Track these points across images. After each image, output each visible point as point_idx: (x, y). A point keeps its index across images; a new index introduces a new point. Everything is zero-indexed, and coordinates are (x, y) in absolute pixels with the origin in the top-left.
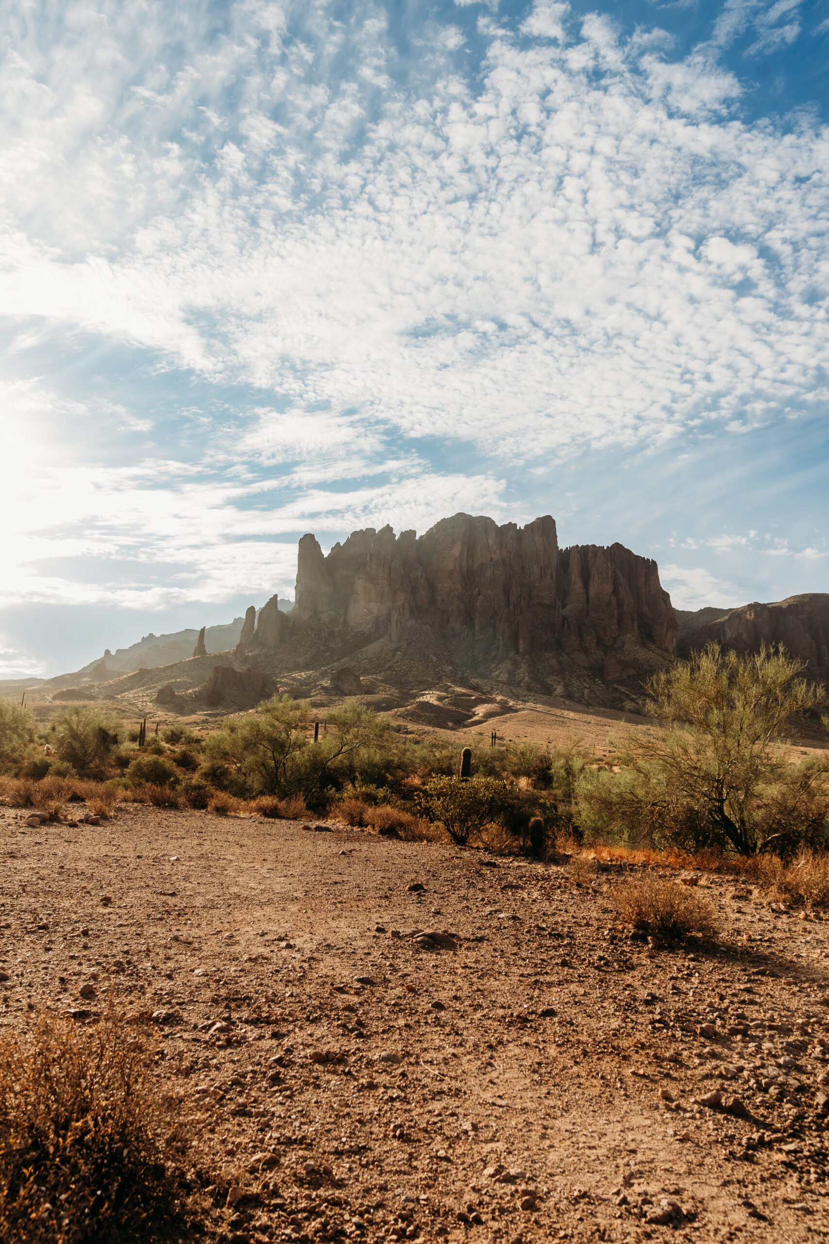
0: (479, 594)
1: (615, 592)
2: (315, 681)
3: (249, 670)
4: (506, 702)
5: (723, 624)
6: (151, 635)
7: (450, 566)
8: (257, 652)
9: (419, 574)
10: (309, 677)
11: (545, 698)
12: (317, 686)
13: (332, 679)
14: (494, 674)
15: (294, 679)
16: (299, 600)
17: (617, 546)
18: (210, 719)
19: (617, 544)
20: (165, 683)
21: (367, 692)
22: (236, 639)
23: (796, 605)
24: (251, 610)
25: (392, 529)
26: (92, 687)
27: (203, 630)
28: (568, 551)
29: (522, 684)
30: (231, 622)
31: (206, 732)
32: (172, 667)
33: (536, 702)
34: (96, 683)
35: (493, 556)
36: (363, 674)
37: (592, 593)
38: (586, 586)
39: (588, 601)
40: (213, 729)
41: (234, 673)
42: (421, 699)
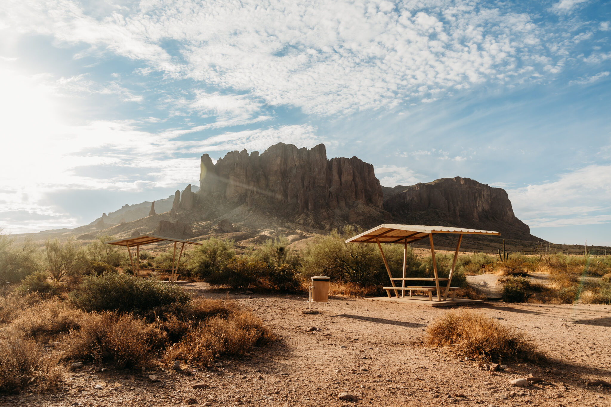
0: (290, 182)
1: (354, 180)
2: (210, 226)
3: (177, 222)
4: (302, 234)
5: (406, 193)
6: (127, 205)
7: (276, 168)
8: (181, 212)
9: (261, 173)
10: (208, 224)
11: (321, 231)
12: (211, 229)
13: (219, 225)
14: (297, 220)
15: (200, 225)
16: (202, 187)
17: (355, 158)
18: (159, 247)
19: (355, 157)
20: (135, 229)
21: (236, 231)
22: (171, 206)
23: (439, 184)
24: (178, 192)
25: (247, 151)
26: (97, 232)
27: (153, 203)
28: (332, 161)
29: (310, 225)
30: (168, 197)
31: (156, 253)
32: (138, 221)
33: (316, 233)
34: (99, 230)
35: (296, 163)
36: (234, 222)
37: (343, 179)
38: (340, 177)
39: (341, 184)
40: (160, 251)
41: (170, 223)
42: (262, 234)
